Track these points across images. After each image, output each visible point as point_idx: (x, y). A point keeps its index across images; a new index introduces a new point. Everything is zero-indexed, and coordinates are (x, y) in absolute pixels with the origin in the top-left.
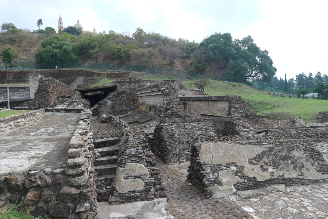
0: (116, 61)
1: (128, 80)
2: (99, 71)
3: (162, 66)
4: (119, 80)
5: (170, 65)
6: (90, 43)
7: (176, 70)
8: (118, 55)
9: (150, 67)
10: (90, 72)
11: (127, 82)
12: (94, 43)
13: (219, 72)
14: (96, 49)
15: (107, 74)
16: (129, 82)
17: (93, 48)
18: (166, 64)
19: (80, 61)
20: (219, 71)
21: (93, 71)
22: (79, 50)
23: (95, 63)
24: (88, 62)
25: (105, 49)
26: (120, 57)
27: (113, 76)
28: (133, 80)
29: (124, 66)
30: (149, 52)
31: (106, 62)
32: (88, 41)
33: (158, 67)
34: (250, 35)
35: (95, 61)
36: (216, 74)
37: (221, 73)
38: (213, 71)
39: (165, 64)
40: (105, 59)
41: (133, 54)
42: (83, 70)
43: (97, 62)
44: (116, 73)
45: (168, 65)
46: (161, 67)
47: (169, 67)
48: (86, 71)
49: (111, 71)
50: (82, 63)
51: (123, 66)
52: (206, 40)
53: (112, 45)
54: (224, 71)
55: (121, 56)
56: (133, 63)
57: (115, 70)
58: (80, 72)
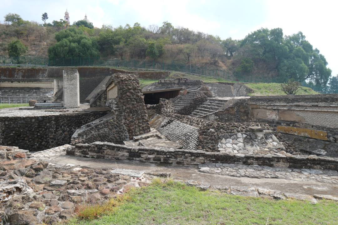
0: (147, 59)
1: (176, 82)
2: (128, 70)
3: (203, 65)
4: (163, 81)
5: (213, 64)
6: (113, 37)
7: (221, 71)
8: (151, 51)
9: (189, 66)
10: (117, 70)
11: (174, 83)
12: (118, 37)
13: (268, 74)
14: (122, 44)
15: (139, 73)
16: (177, 84)
17: (117, 42)
18: (208, 64)
19: (101, 58)
20: (268, 72)
21: (122, 70)
22: (99, 45)
23: (121, 61)
24: (111, 59)
25: (132, 43)
26: (152, 53)
27: (147, 76)
28: (184, 82)
29: (157, 65)
30: (187, 48)
31: (133, 59)
32: (111, 34)
33: (199, 67)
34: (302, 32)
35: (120, 58)
36: (265, 76)
37: (270, 75)
38: (261, 72)
39: (206, 63)
40: (132, 56)
41: (168, 51)
42: (109, 69)
43: (122, 59)
44: (150, 73)
45: (211, 64)
46: (202, 67)
47: (212, 66)
48: (113, 69)
49: (144, 70)
50: (104, 59)
51: (155, 64)
52: (249, 36)
53: (141, 39)
54: (274, 73)
55: (154, 53)
56: (169, 62)
57: (149, 69)
58: (106, 71)
